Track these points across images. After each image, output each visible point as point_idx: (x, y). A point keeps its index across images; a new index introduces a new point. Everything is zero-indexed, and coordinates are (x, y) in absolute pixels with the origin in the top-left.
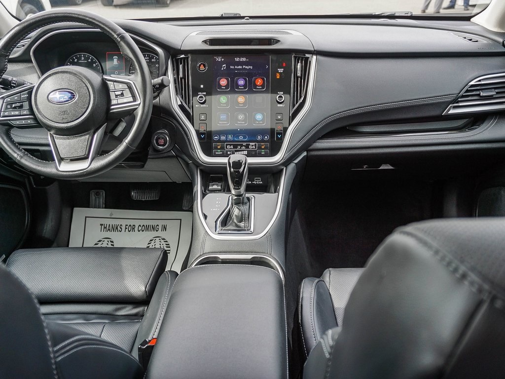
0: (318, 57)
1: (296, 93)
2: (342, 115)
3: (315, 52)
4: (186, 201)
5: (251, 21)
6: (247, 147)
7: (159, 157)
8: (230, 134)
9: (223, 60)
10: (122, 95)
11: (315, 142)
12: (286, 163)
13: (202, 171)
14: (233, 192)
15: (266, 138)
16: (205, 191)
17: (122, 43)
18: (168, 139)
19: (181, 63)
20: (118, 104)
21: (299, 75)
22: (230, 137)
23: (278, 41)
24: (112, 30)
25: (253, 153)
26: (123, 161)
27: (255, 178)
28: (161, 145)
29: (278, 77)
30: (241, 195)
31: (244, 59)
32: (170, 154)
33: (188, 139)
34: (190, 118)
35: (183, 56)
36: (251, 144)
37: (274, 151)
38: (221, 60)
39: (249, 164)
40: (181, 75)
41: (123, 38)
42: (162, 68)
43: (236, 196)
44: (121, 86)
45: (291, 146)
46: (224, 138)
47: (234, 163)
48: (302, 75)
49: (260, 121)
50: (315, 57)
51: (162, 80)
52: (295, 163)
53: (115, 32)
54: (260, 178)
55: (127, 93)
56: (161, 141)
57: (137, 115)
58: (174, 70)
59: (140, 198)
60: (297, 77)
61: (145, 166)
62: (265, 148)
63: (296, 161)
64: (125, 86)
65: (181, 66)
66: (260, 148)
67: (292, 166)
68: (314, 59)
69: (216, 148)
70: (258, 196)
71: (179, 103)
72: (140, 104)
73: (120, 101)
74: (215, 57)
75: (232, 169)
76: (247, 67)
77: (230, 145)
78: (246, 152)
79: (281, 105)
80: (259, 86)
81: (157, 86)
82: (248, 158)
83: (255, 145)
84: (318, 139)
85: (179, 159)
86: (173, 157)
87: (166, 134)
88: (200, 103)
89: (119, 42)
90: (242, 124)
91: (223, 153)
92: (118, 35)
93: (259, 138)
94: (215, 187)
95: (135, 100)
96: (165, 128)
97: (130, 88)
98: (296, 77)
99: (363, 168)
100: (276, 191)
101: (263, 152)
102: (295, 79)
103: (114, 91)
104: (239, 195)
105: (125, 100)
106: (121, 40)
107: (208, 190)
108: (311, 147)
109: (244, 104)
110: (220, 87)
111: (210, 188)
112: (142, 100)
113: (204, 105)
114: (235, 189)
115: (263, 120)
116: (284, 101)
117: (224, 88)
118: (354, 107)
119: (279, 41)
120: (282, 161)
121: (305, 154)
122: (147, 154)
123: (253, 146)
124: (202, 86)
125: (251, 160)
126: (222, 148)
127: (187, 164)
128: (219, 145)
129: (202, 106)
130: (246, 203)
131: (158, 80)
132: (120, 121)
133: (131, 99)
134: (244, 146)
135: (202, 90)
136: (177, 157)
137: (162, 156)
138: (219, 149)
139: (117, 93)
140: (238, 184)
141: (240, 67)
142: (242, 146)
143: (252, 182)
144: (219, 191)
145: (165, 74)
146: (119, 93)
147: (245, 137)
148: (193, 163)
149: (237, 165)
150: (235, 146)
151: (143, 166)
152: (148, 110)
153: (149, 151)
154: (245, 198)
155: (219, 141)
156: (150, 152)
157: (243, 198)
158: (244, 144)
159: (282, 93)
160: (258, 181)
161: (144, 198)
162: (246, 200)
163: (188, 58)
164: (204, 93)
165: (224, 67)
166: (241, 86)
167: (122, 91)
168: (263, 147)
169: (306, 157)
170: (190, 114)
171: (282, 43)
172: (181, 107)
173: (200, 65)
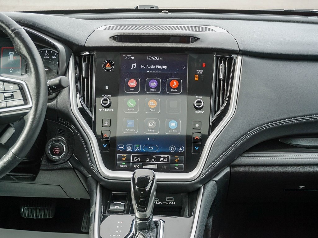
0: (244, 57)
1: (217, 98)
2: (272, 125)
3: (241, 52)
4: (85, 221)
5: (170, 14)
6: (158, 159)
7: (54, 168)
8: (137, 144)
9: (133, 58)
10: (12, 96)
11: (239, 156)
12: (205, 180)
13: (102, 188)
14: (137, 215)
15: (181, 149)
16: (104, 212)
17: (17, 40)
18: (65, 148)
19: (84, 61)
20: (7, 107)
21: (221, 77)
22: (138, 148)
23: (196, 39)
24: (7, 25)
25: (165, 167)
26: (10, 172)
27: (167, 198)
28: (56, 155)
29: (197, 79)
30: (147, 219)
31: (158, 58)
32: (66, 166)
33: (88, 148)
34: (92, 124)
35: (86, 53)
36: (162, 156)
37: (190, 166)
38: (131, 58)
39: (158, 180)
40: (83, 74)
41: (18, 34)
42: (62, 66)
43: (141, 219)
44: (11, 87)
45: (210, 161)
46: (131, 148)
47: (139, 179)
48: (224, 77)
49: (174, 129)
50: (240, 58)
51: (60, 81)
52: (216, 181)
53: (9, 28)
54: (173, 198)
55: (18, 95)
56: (57, 150)
57: (27, 120)
58: (76, 69)
59: (31, 216)
60: (220, 80)
61: (37, 179)
62: (180, 162)
63: (217, 179)
64: (16, 87)
65: (84, 65)
66: (173, 161)
67: (211, 185)
68: (239, 59)
69: (121, 160)
70: (169, 220)
71: (80, 106)
72: (31, 107)
73: (9, 104)
74: (124, 55)
75: (137, 187)
76: (160, 67)
77: (138, 157)
78: (155, 167)
79: (200, 112)
80: (174, 89)
81: (54, 87)
82: (156, 174)
83: (168, 158)
84: (244, 153)
85: (77, 171)
86: (68, 169)
87: (63, 142)
88: (104, 107)
89: (13, 38)
90: (153, 132)
91: (129, 167)
92: (13, 31)
93: (173, 149)
94: (117, 207)
95: (26, 103)
96: (62, 134)
97: (22, 89)
98: (218, 80)
99: (299, 188)
100: (191, 214)
101: (176, 166)
102: (216, 82)
103: (3, 93)
104: (144, 219)
105: (15, 103)
106: (15, 36)
107: (109, 211)
108: (236, 162)
109: (156, 109)
110: (128, 88)
111: (111, 208)
112: (34, 103)
113: (108, 110)
114: (139, 211)
115: (177, 128)
116: (203, 107)
117: (133, 90)
118: (286, 117)
119: (199, 39)
120: (199, 178)
121: (228, 170)
122: (39, 165)
123: (164, 158)
124: (107, 87)
125: (160, 176)
126: (128, 160)
127: (86, 178)
128: (124, 157)
129: (106, 110)
130: (153, 229)
131: (55, 81)
132: (8, 126)
133: (22, 102)
134: (154, 158)
135: (107, 92)
136: (74, 169)
137: (56, 167)
138: (124, 161)
139: (6, 95)
140: (143, 206)
141: (152, 67)
142: (151, 158)
143: (162, 203)
144: (122, 212)
145: (65, 73)
146: (9, 95)
147: (155, 148)
148: (92, 177)
149: (143, 181)
150: (143, 159)
151: (34, 179)
152: (41, 115)
153: (41, 161)
154: (152, 223)
155: (125, 152)
156: (43, 163)
157: (150, 223)
158: (155, 156)
159: (201, 97)
160: (170, 202)
161: (36, 216)
162: (153, 225)
163: (92, 55)
164: (108, 96)
165: (134, 66)
166: (153, 89)
167: (13, 92)
168: (177, 160)
169: (230, 174)
170: (91, 119)
171: (201, 41)
172: (82, 111)
173: (106, 64)
